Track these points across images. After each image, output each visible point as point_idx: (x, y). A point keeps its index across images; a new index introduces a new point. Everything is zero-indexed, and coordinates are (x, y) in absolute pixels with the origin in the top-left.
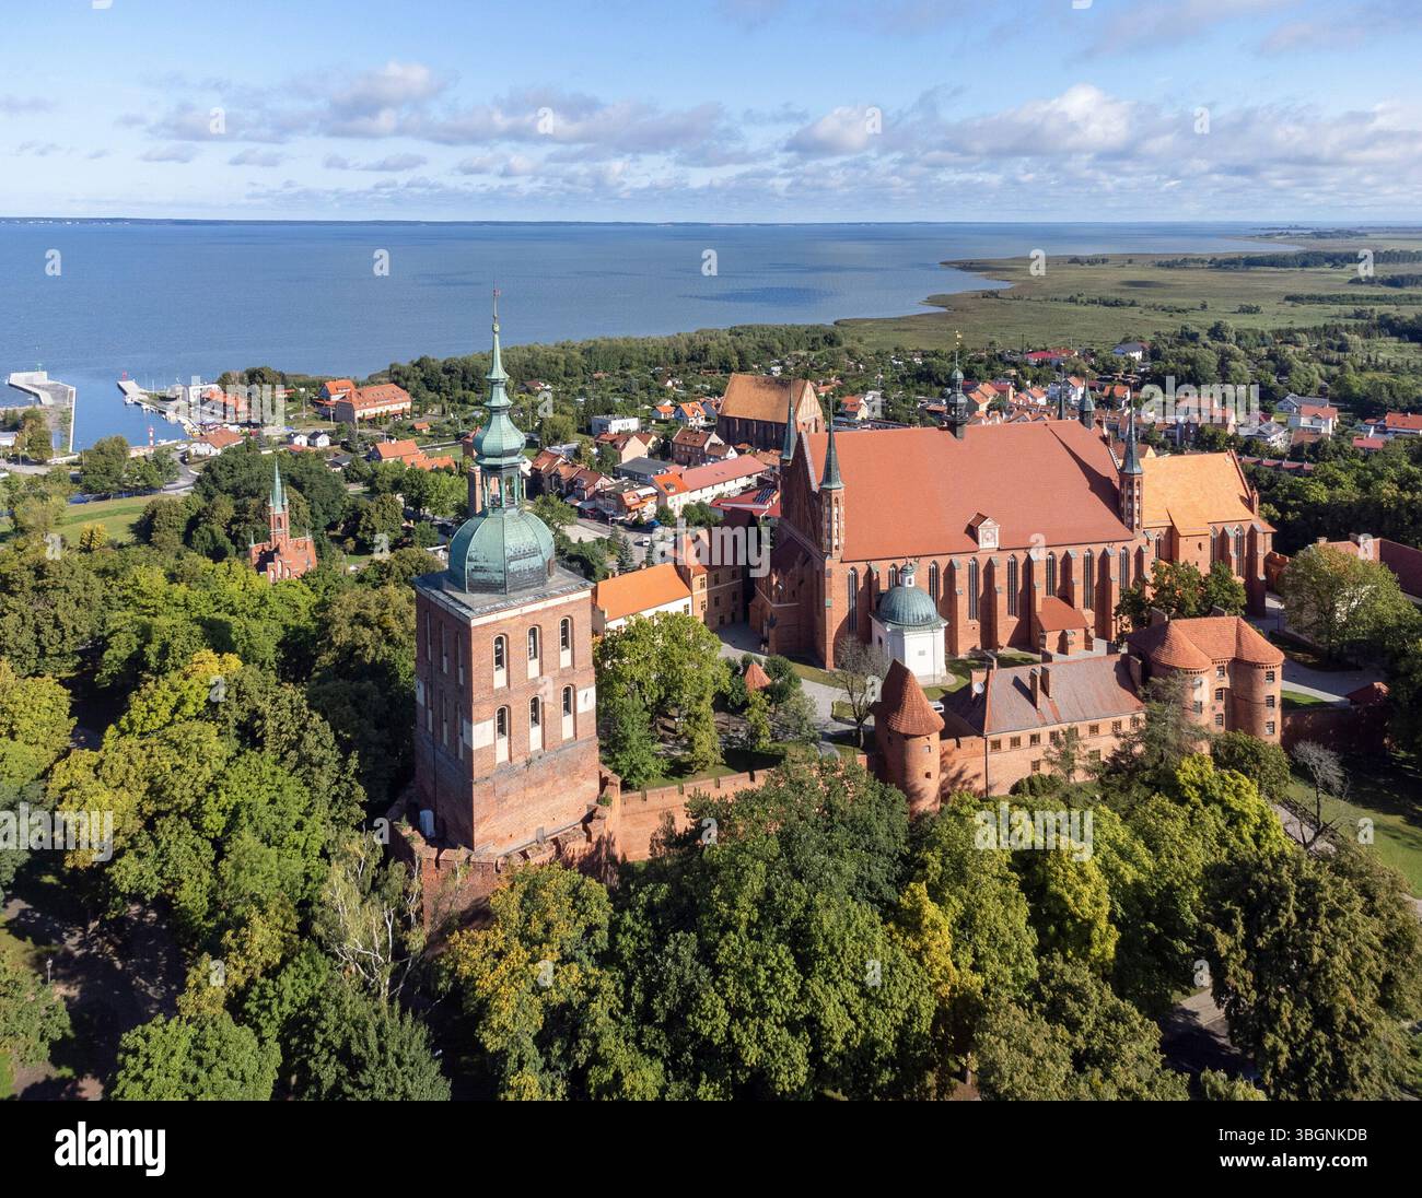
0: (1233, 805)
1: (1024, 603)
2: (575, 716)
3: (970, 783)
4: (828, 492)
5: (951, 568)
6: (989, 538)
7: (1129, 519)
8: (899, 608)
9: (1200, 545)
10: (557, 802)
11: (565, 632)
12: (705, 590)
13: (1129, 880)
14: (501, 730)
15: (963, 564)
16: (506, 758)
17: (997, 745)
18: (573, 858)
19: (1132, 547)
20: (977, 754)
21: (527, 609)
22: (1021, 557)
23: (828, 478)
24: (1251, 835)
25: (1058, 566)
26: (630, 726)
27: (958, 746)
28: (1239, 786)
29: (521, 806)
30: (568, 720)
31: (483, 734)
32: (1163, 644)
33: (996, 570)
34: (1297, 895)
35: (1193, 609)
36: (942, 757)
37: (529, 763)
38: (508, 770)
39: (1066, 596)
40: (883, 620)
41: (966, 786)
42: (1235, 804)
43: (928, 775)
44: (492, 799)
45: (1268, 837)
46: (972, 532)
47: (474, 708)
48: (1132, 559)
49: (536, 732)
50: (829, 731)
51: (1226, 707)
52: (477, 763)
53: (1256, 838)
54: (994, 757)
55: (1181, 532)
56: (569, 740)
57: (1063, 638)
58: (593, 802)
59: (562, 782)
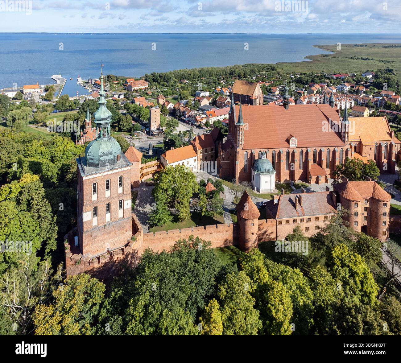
0: (353, 269)
1: (305, 165)
2: (123, 210)
3: (269, 235)
4: (238, 126)
5: (280, 153)
6: (294, 143)
7: (344, 139)
8: (260, 166)
9: (370, 149)
10: (116, 239)
11: (120, 181)
12: (201, 154)
13: (301, 303)
14: (95, 214)
15: (284, 152)
16: (97, 224)
17: (280, 222)
18: (116, 260)
19: (345, 149)
20: (273, 225)
21: (105, 174)
22: (305, 150)
23: (239, 122)
24: (360, 281)
25: (318, 154)
26: (160, 205)
27: (267, 222)
28: (356, 261)
29: (102, 241)
30: (120, 212)
31: (87, 216)
32: (344, 190)
33: (295, 154)
34: (363, 329)
35: (359, 176)
36: (259, 225)
37: (105, 226)
38: (97, 228)
39: (320, 164)
40: (254, 170)
41: (268, 236)
42: (354, 268)
43: (253, 234)
44: (91, 238)
45: (367, 282)
46: (288, 141)
47: (84, 208)
48: (344, 153)
49: (108, 216)
50: (229, 208)
51: (368, 214)
52: (85, 226)
53: (362, 282)
54: (279, 227)
55: (364, 144)
56: (121, 218)
57: (317, 178)
58: (129, 239)
59: (118, 232)
